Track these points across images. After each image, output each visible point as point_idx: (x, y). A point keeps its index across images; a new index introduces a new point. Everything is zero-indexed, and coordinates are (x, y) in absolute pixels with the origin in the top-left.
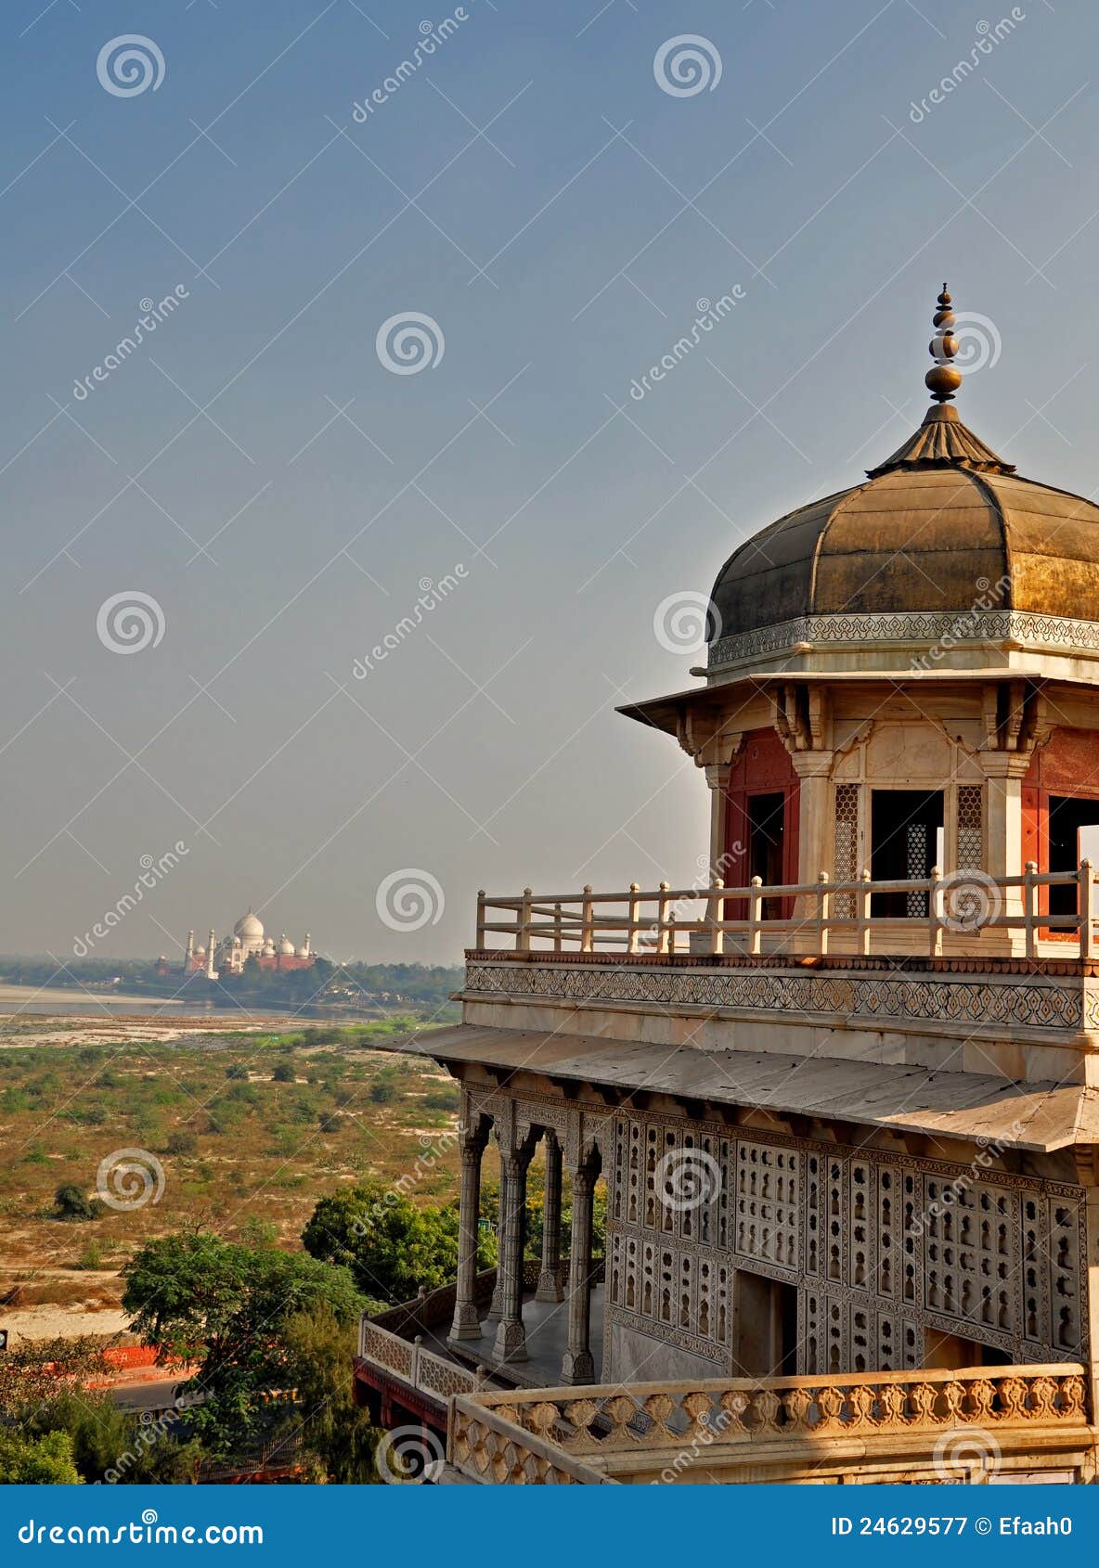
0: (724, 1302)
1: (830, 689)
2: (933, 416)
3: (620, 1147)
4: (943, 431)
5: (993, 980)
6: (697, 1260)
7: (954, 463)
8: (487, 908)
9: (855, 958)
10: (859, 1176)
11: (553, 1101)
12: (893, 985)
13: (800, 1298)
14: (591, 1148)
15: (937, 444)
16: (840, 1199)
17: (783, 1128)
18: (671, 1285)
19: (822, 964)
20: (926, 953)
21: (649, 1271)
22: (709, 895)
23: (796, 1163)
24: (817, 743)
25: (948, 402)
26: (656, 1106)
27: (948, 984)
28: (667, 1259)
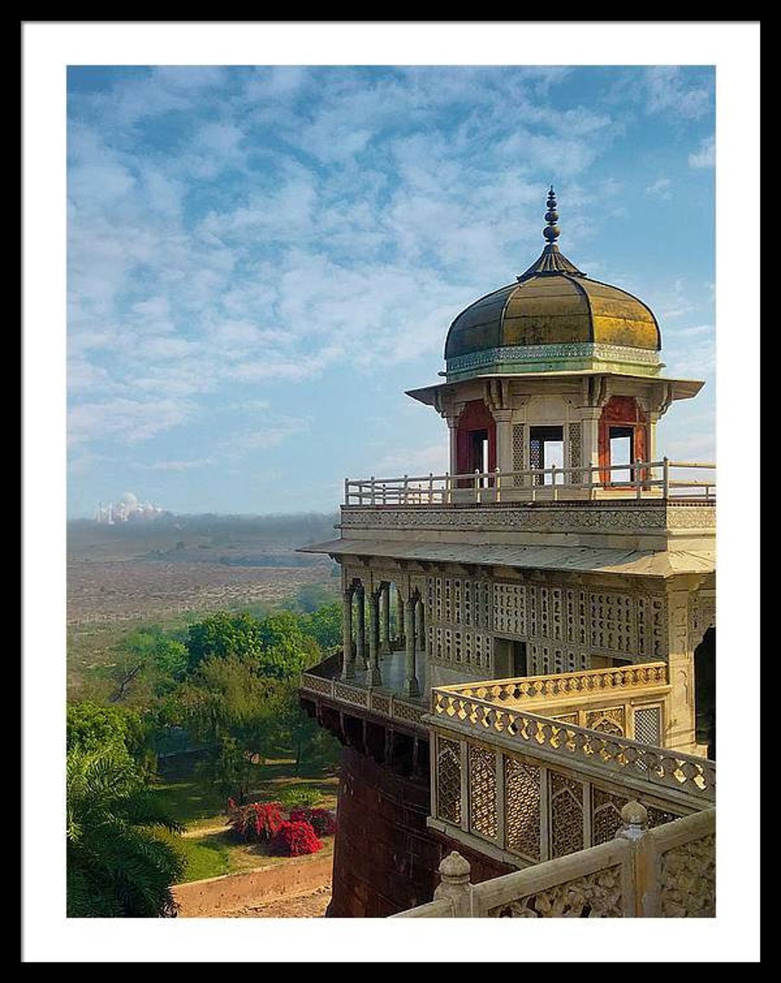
0: (489, 651)
1: (512, 381)
2: (549, 250)
3: (431, 589)
4: (553, 258)
5: (622, 509)
6: (473, 635)
7: (560, 273)
8: (350, 486)
9: (551, 502)
10: (556, 594)
11: (393, 571)
12: (571, 513)
13: (528, 646)
14: (415, 590)
15: (551, 263)
16: (547, 605)
17: (518, 576)
18: (460, 647)
19: (535, 505)
20: (587, 499)
21: (448, 641)
22: (446, 478)
23: (524, 591)
24: (505, 406)
25: (554, 243)
26: (449, 569)
27: (600, 512)
28: (458, 636)
